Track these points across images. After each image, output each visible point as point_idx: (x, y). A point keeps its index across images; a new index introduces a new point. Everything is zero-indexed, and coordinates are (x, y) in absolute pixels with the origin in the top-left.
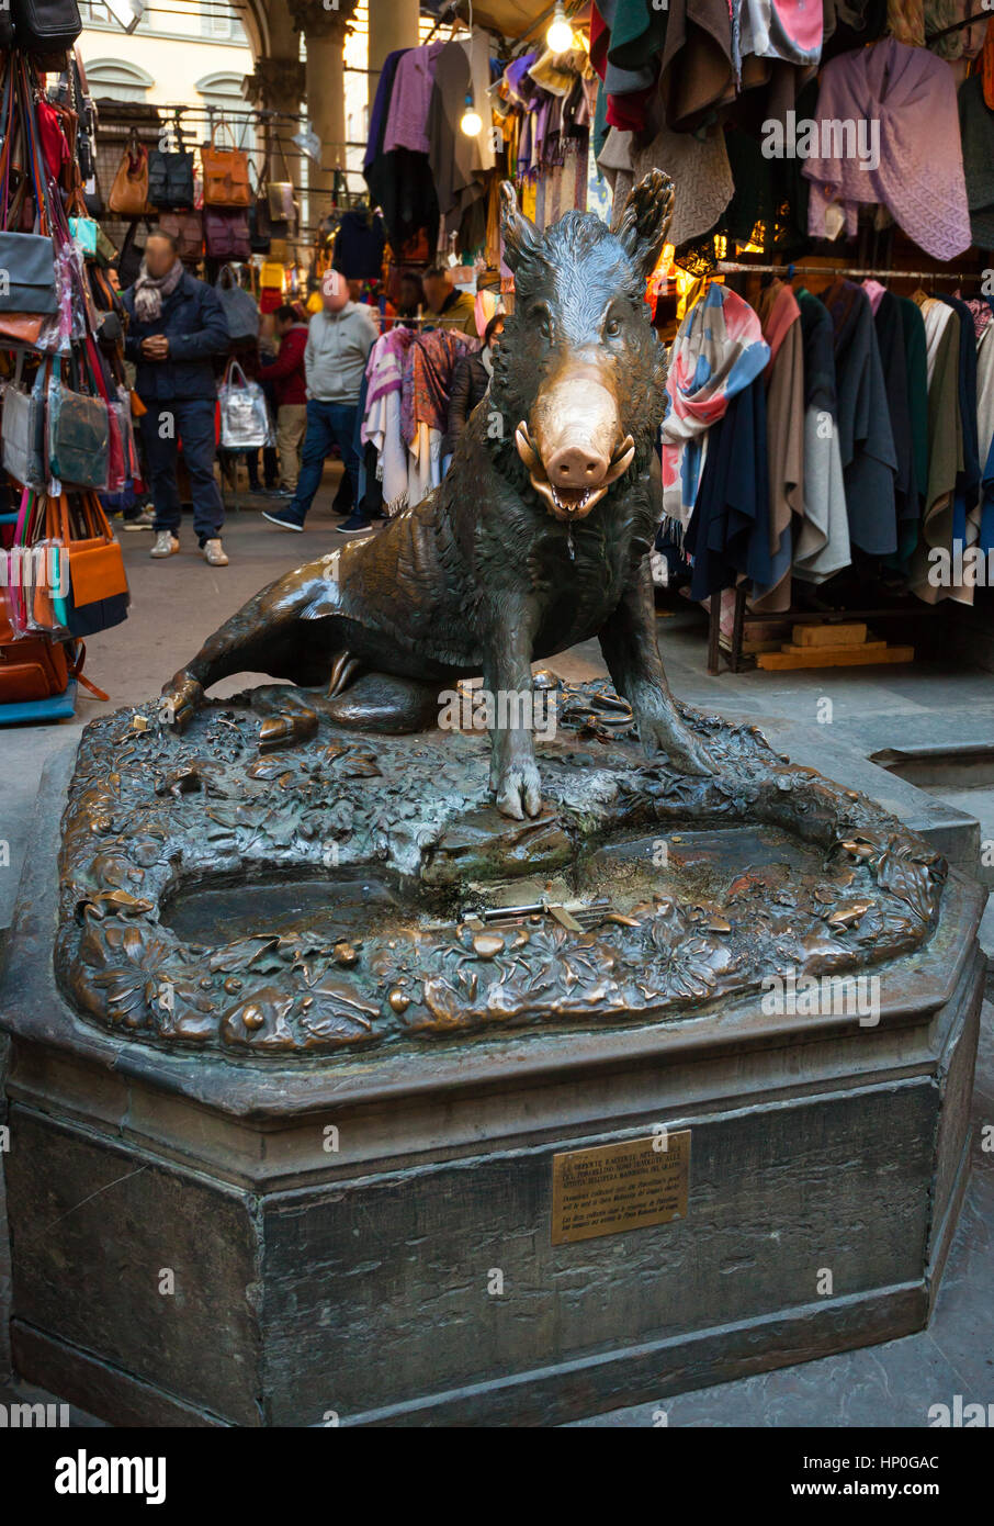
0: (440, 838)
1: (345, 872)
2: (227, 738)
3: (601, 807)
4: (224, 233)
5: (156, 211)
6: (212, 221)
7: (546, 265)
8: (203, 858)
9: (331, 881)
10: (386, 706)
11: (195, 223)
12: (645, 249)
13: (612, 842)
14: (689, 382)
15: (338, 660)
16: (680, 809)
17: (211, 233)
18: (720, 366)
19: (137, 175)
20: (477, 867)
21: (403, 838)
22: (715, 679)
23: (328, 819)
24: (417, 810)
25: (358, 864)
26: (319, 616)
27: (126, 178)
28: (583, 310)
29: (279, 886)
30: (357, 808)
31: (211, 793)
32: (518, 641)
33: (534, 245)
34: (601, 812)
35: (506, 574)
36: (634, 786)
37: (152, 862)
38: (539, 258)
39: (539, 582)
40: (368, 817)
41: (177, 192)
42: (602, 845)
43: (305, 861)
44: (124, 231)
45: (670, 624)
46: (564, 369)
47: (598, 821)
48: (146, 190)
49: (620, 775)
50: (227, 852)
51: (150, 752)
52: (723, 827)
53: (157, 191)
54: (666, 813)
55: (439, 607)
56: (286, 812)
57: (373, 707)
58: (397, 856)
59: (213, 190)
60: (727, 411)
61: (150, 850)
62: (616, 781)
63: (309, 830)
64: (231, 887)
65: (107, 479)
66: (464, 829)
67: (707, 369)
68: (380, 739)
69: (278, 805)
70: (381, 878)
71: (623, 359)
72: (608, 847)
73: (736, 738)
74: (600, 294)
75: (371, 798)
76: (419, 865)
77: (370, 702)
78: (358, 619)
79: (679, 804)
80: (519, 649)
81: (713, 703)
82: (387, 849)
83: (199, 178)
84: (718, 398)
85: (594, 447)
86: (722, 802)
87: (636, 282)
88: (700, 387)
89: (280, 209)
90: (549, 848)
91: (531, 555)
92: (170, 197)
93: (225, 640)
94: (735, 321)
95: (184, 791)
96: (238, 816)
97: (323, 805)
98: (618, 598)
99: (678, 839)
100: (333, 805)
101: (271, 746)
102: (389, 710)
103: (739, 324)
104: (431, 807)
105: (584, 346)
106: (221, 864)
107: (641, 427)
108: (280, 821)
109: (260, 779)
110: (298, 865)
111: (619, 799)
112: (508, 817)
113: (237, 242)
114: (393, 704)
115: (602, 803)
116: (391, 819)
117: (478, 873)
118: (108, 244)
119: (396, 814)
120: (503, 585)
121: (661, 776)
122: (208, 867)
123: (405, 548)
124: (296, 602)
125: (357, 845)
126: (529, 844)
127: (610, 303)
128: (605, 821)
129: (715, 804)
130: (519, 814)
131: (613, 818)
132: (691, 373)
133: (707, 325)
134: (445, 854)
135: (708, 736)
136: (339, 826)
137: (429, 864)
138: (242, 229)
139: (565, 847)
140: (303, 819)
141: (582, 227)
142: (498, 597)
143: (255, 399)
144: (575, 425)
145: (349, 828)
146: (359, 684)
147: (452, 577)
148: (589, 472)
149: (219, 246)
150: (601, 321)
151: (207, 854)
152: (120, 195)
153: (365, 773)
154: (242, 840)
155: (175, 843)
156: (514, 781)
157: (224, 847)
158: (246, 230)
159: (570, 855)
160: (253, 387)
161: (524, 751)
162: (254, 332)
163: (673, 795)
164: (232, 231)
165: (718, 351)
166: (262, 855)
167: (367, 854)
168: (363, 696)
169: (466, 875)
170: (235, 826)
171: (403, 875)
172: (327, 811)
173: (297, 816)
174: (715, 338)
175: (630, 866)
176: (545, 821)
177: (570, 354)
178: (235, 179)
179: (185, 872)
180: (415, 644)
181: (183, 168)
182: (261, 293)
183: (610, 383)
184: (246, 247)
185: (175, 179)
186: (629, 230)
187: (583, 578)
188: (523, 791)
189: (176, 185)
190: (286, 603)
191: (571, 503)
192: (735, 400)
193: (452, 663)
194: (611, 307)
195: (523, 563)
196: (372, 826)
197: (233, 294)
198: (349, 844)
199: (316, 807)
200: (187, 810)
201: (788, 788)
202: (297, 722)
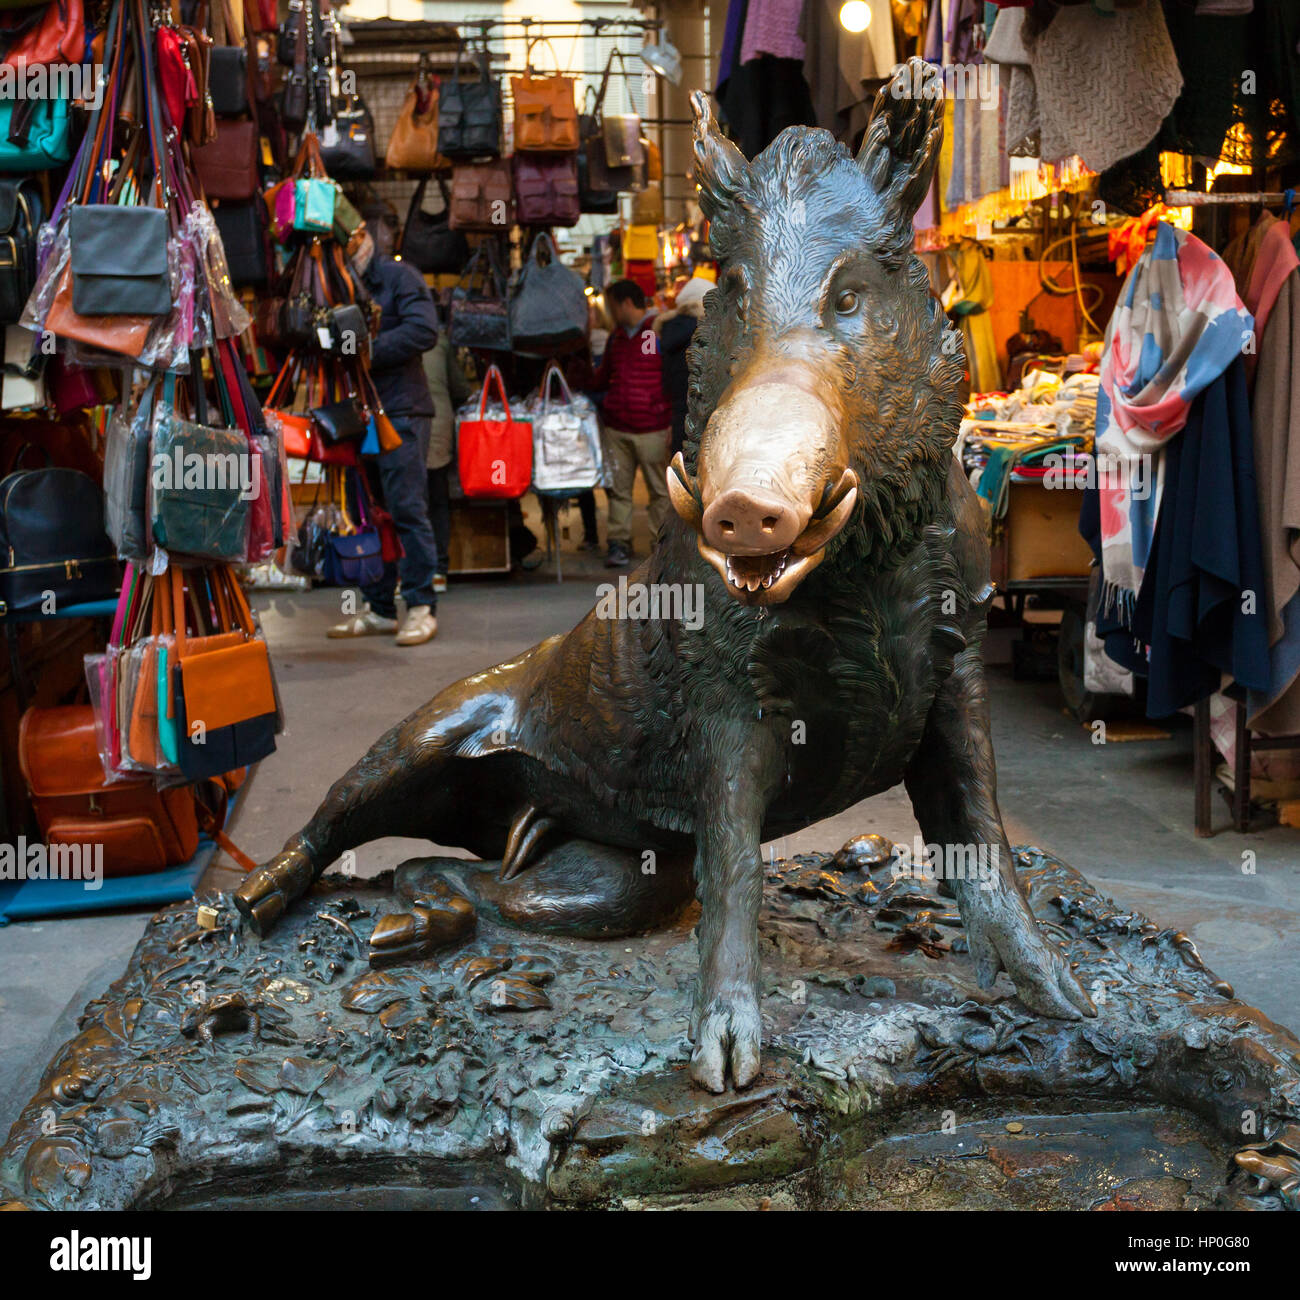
0: (576, 1122)
1: (446, 1172)
2: (329, 943)
3: (885, 1070)
4: (541, 188)
5: (448, 164)
6: (526, 173)
7: (745, 211)
8: (218, 1144)
9: (423, 1184)
10: (581, 893)
11: (501, 176)
12: (904, 178)
13: (903, 1129)
14: (1130, 375)
15: (519, 818)
16: (1021, 1075)
17: (524, 189)
18: (1177, 345)
19: (426, 117)
20: (635, 1172)
21: (529, 1118)
22: (1207, 843)
23: (422, 1083)
24: (559, 1071)
25: (466, 1158)
26: (484, 753)
27: (409, 121)
28: (796, 278)
29: (340, 1191)
30: (471, 1065)
31: (267, 1034)
32: (740, 794)
33: (733, 183)
34: (881, 1077)
35: (719, 688)
36: (946, 1035)
37: (123, 1149)
38: (738, 202)
39: (772, 701)
40: (482, 1082)
41: (475, 136)
42: (884, 1133)
43: (383, 1151)
44: (410, 194)
45: (1140, 753)
46: (753, 369)
47: (873, 1093)
48: (435, 133)
49: (927, 1015)
50: (254, 1135)
51: (212, 965)
52: (1098, 1108)
53: (450, 136)
54: (997, 1081)
55: (647, 739)
56: (364, 1069)
57: (562, 895)
58: (521, 1148)
59: (526, 129)
60: (1189, 418)
61: (122, 1131)
62: (915, 1025)
63: (390, 1100)
64: (261, 1191)
65: (246, 547)
66: (621, 1107)
67: (1156, 354)
68: (572, 947)
69: (353, 1056)
70: (499, 1184)
71: (862, 350)
72: (896, 1138)
73: (1151, 952)
74: (820, 250)
75: (499, 1049)
76: (546, 1165)
77: (561, 887)
78: (539, 756)
79: (1021, 1067)
80: (738, 807)
81: (1185, 883)
82: (507, 1134)
83: (509, 116)
84: (1173, 398)
85: (778, 490)
86: (1097, 1064)
87: (889, 229)
88: (1147, 382)
89: (622, 150)
90: (764, 1142)
91: (754, 659)
92: (466, 143)
93: (349, 789)
94: (1196, 279)
95: (217, 1031)
96: (284, 1076)
97: (421, 1060)
98: (922, 723)
99: (1017, 1127)
100: (436, 1060)
101: (391, 957)
102: (587, 900)
103: (1202, 284)
104: (584, 1066)
105: (791, 332)
106: (244, 1154)
107: (903, 454)
108: (349, 1084)
109: (359, 1011)
110: (371, 1157)
111: (917, 1057)
112: (700, 1087)
113: (559, 200)
114: (592, 890)
115: (885, 1063)
116: (515, 1084)
117: (638, 1181)
118: (352, 212)
119: (524, 1078)
120: (718, 706)
121: (995, 1018)
122: (223, 1159)
123: (600, 647)
124: (450, 731)
125: (464, 1127)
126: (730, 1134)
127: (837, 264)
128: (888, 1095)
129: (1083, 1069)
130: (716, 1081)
131: (903, 1089)
132: (1133, 363)
133: (1154, 289)
134: (583, 1148)
135: (1103, 948)
136: (435, 1095)
137: (559, 1164)
138: (567, 180)
139: (791, 1141)
140: (386, 1081)
141: (800, 152)
142: (710, 724)
143: (583, 419)
144: (754, 455)
145: (452, 1098)
146: (550, 858)
147: (664, 692)
148: (768, 530)
149: (533, 207)
150: (820, 293)
151: (223, 1138)
152: (401, 145)
153: (523, 1005)
154: (283, 1114)
155: (167, 1118)
156: (717, 1025)
157: (250, 1125)
158: (573, 183)
159: (800, 1155)
160: (581, 402)
161: (737, 977)
162: (581, 326)
163: (1012, 1049)
164: (552, 185)
165: (1173, 328)
166: (314, 1140)
167: (478, 1143)
168: (552, 877)
169: (618, 1186)
170: (275, 1092)
171: (526, 1179)
172: (427, 1069)
173: (379, 1076)
174: (1168, 306)
175: (923, 1173)
176: (758, 1097)
177: (766, 345)
178: (557, 113)
179: (183, 1165)
180: (617, 796)
181: (486, 103)
182: (625, 268)
183: (827, 389)
184: (572, 206)
185: (473, 119)
186: (877, 152)
187: (848, 695)
188: (729, 1045)
189: (476, 126)
190: (435, 732)
191: (753, 579)
192: (1199, 400)
193: (673, 827)
194: (840, 269)
195: (743, 672)
196: (486, 1096)
197: (552, 272)
198: (453, 1125)
199: (410, 1062)
200: (214, 1062)
201: (1201, 1045)
202: (435, 921)
